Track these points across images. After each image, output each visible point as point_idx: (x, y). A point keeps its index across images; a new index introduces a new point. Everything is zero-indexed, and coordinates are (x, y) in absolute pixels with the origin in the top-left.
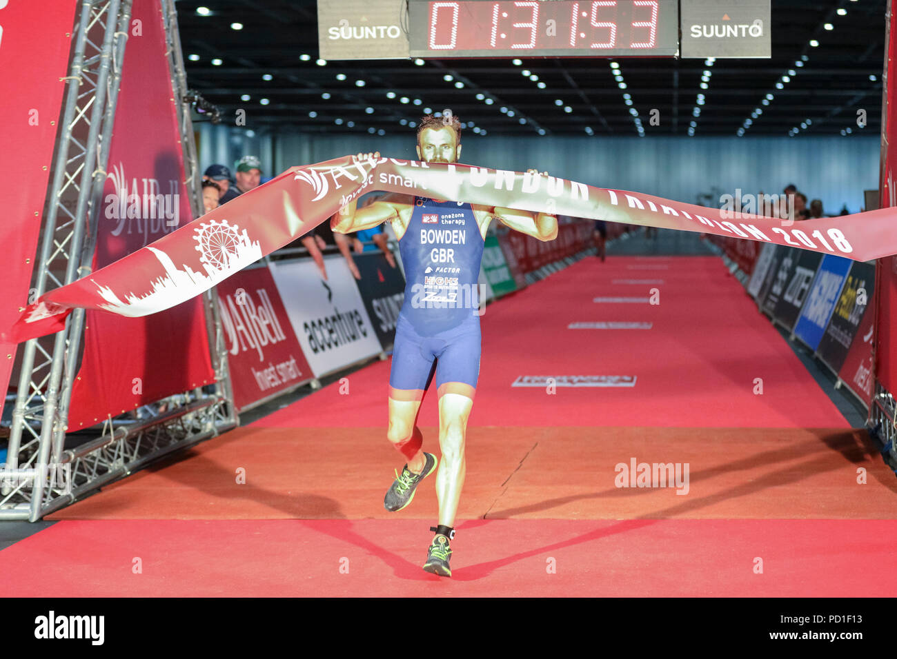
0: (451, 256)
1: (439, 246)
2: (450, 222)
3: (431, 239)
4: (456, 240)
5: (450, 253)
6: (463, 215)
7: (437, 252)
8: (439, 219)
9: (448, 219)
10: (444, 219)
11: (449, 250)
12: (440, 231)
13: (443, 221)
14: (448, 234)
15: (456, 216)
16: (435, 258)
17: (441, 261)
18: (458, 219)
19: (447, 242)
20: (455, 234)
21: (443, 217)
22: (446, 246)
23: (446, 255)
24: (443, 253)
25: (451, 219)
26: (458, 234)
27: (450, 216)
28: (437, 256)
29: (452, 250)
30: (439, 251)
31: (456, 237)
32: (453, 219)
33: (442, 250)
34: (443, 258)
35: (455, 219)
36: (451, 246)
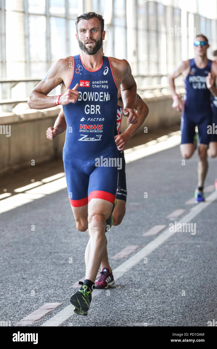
0: (98, 110)
1: (90, 103)
2: (98, 86)
3: (85, 98)
4: (102, 98)
5: (98, 108)
6: (107, 82)
7: (89, 107)
8: (91, 84)
9: (97, 85)
10: (94, 84)
11: (97, 106)
12: (91, 93)
13: (93, 86)
14: (97, 95)
15: (103, 82)
16: (87, 111)
17: (92, 113)
18: (104, 84)
19: (96, 100)
20: (102, 95)
21: (93, 83)
22: (95, 103)
23: (95, 109)
24: (93, 108)
25: (99, 84)
26: (103, 95)
27: (98, 82)
28: (89, 110)
29: (99, 106)
30: (90, 106)
31: (102, 96)
32: (100, 84)
33: (92, 106)
34: (93, 111)
35: (102, 84)
36: (98, 103)
